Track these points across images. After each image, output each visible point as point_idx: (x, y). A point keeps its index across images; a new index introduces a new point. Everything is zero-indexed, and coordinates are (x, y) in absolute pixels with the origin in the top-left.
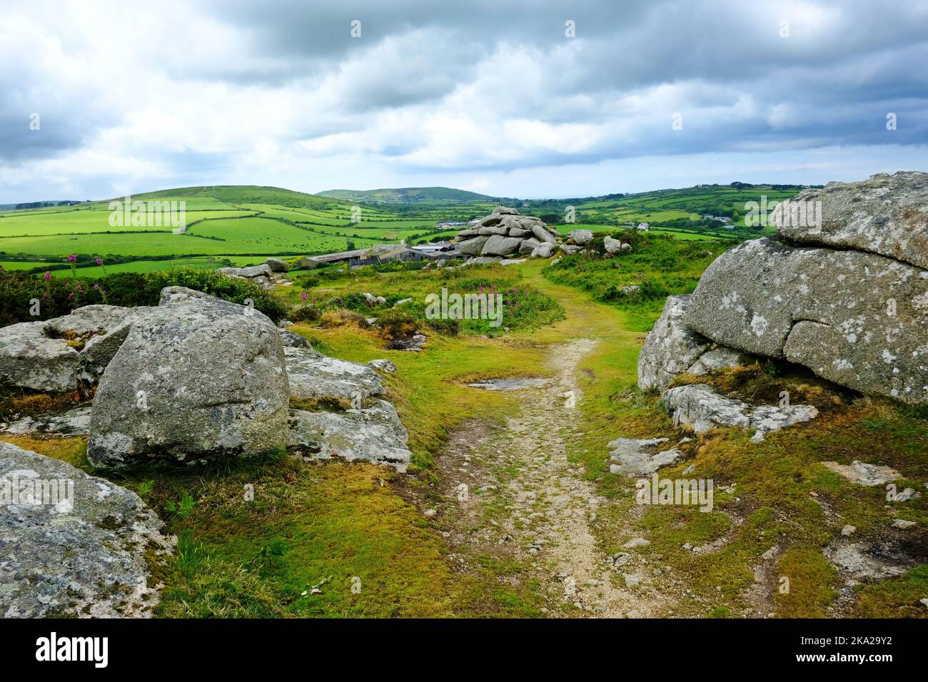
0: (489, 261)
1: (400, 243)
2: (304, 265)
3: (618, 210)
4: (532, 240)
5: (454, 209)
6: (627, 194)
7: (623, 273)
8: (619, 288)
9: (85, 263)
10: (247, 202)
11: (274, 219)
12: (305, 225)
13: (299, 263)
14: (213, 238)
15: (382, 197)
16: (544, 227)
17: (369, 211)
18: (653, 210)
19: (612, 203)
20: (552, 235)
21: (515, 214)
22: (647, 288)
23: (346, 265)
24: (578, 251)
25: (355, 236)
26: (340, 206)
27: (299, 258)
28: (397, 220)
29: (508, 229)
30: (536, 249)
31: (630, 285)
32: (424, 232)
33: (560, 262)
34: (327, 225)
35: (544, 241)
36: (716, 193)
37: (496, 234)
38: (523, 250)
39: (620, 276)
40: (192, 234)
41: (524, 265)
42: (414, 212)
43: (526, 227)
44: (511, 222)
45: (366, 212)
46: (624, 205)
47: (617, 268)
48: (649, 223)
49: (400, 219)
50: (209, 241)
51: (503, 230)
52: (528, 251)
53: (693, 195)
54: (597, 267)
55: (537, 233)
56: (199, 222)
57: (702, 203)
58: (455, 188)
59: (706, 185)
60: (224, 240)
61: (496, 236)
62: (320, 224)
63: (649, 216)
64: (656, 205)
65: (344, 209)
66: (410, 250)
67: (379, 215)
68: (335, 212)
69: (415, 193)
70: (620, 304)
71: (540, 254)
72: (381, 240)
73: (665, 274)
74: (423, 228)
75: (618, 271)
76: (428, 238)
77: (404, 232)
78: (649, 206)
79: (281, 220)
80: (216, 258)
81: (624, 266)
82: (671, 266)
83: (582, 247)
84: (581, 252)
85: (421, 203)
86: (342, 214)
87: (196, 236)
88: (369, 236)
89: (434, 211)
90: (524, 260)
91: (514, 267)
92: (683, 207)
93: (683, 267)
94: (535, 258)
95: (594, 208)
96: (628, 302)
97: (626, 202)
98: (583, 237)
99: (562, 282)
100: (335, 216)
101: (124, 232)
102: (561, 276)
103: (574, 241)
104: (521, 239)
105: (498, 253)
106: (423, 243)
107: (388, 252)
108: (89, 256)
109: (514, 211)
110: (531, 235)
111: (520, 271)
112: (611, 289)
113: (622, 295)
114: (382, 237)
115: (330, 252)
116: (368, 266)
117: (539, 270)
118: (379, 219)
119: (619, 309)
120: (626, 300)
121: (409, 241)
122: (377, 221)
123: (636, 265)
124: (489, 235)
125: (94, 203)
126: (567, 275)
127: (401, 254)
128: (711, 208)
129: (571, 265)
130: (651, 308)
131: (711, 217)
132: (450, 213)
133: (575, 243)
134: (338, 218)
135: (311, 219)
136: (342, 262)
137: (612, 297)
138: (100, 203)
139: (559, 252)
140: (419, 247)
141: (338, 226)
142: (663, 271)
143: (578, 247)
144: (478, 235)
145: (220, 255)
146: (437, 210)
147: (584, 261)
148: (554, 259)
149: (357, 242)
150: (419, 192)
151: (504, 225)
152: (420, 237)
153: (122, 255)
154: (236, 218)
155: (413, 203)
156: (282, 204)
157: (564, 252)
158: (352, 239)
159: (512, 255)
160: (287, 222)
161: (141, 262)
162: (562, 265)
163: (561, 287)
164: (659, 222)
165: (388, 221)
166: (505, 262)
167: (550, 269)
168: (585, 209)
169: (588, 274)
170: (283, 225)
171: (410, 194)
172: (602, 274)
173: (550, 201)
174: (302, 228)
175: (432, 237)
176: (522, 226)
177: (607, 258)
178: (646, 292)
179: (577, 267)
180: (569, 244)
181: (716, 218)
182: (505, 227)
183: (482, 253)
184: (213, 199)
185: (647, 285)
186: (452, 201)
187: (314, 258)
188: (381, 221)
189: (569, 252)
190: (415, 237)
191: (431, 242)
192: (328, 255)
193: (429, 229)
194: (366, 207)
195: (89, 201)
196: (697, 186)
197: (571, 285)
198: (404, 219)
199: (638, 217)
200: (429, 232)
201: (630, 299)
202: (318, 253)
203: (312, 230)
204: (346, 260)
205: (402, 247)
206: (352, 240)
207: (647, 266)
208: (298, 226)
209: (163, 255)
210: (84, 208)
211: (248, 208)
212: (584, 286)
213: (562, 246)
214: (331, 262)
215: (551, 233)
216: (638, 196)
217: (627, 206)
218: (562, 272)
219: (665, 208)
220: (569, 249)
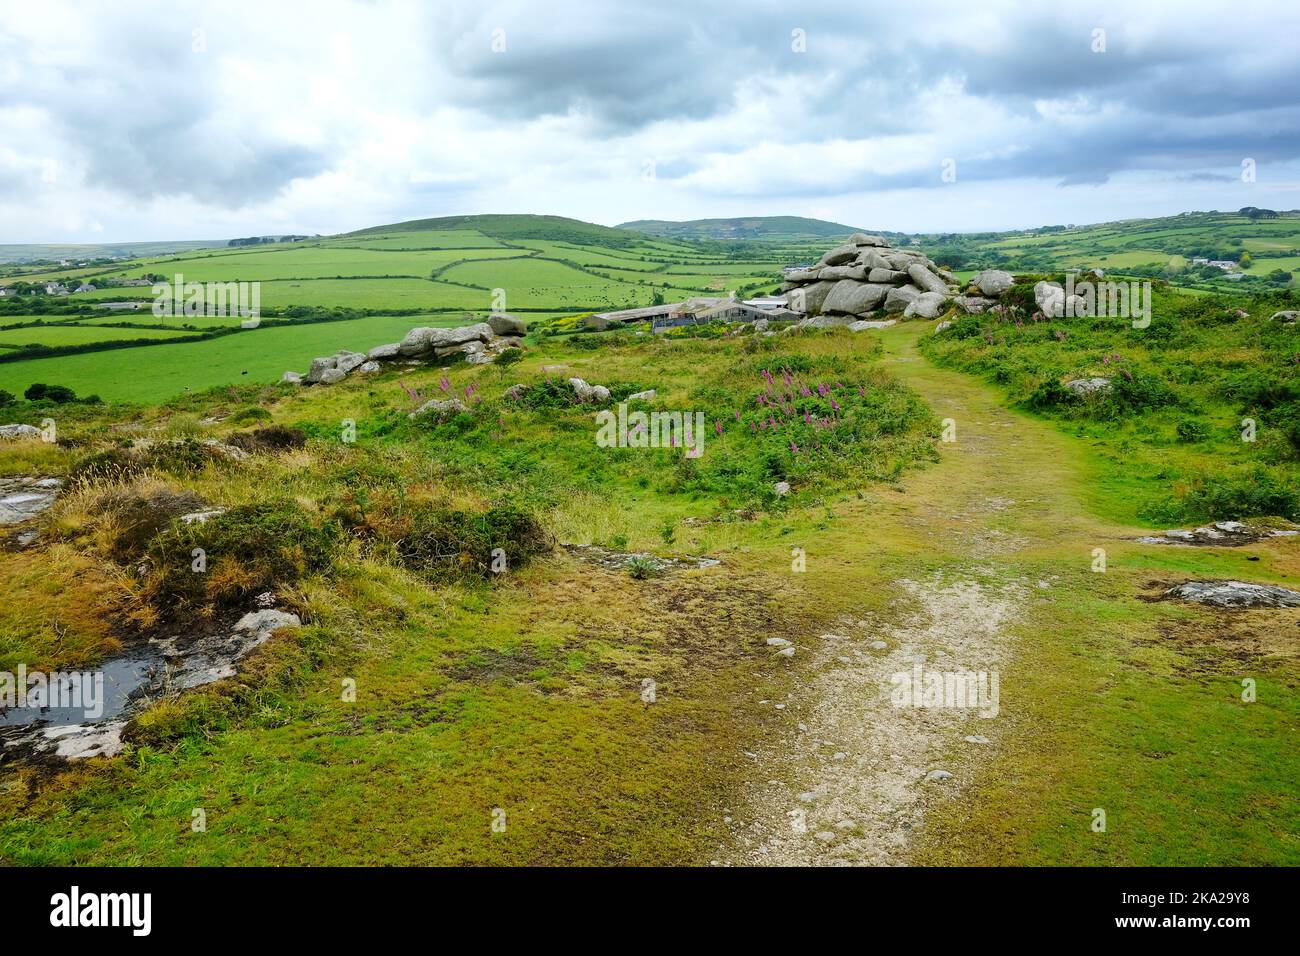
0: (833, 322)
1: (728, 296)
2: (590, 325)
3: (1056, 250)
4: (907, 289)
5: (809, 248)
6: (1071, 227)
7: (1071, 349)
8: (1065, 384)
9: (306, 318)
10: (522, 238)
11: (556, 260)
12: (597, 270)
13: (584, 322)
14: (473, 286)
15: (708, 230)
16: (929, 268)
17: (686, 250)
18: (1112, 250)
19: (1046, 238)
20: (943, 282)
21: (882, 246)
22: (1129, 386)
23: (647, 326)
24: (986, 307)
25: (666, 285)
26: (647, 243)
27: (584, 315)
28: (726, 264)
29: (868, 270)
30: (912, 303)
31: (1090, 378)
32: (763, 280)
33: (953, 327)
34: (628, 270)
35: (929, 291)
36: (1214, 225)
37: (846, 278)
38: (890, 305)
39: (1064, 356)
40: (446, 281)
41: (890, 330)
42: (751, 252)
43: (899, 266)
44: (872, 257)
45: (683, 252)
46: (1065, 243)
47: (1058, 339)
48: (1103, 269)
49: (729, 261)
50: (468, 290)
51: (859, 271)
52: (901, 306)
53: (1175, 228)
54: (1019, 336)
55: (917, 277)
56: (456, 263)
57: (1191, 240)
58: (811, 217)
59: (1197, 213)
60: (487, 289)
61: (847, 281)
62: (618, 269)
63: (1105, 259)
64: (1115, 242)
65: (652, 248)
66: (741, 306)
67: (701, 256)
68: (640, 251)
69: (754, 225)
70: (1067, 418)
71: (920, 312)
72: (702, 291)
73: (1155, 353)
74: (763, 275)
75: (1060, 345)
76: (768, 290)
77: (733, 281)
78: (1103, 244)
79: (565, 262)
80: (475, 313)
81: (1072, 337)
82: (1167, 337)
83: (994, 301)
84: (992, 310)
85: (762, 239)
86: (650, 254)
87: (451, 283)
88: (686, 286)
89: (780, 251)
90: (891, 322)
91: (872, 334)
92: (1159, 245)
93: (1190, 341)
94: (910, 320)
95: (1018, 247)
96: (1085, 415)
97: (1069, 238)
98: (997, 284)
99: (950, 364)
100: (639, 257)
101: (359, 278)
102: (950, 354)
103: (981, 291)
104: (889, 286)
105: (847, 310)
106: (759, 295)
107: (708, 308)
108: (311, 309)
109: (882, 241)
110: (906, 279)
111: (880, 341)
112: (1049, 384)
113: (1072, 400)
114: (704, 288)
115: (629, 307)
116: (678, 328)
117: (913, 339)
118: (700, 261)
119: (1065, 430)
120: (1082, 410)
121: (740, 295)
122: (698, 264)
123: (1095, 334)
124: (835, 279)
125: (324, 238)
126: (961, 351)
127: (726, 312)
128: (1205, 248)
129: (972, 332)
130: (1139, 432)
131: (1204, 261)
132: (802, 254)
133: (981, 293)
134: (643, 259)
135: (605, 261)
136: (642, 322)
137: (1050, 401)
138: (331, 237)
139: (952, 310)
140: (754, 302)
141: (642, 271)
142: (1150, 347)
143: (986, 301)
144: (817, 280)
145: (480, 310)
146: (785, 249)
147: (996, 325)
148: (943, 320)
149: (667, 294)
150: (761, 223)
151: (861, 264)
152: (757, 287)
153: (355, 308)
154: (505, 259)
155: (750, 240)
156: (567, 240)
157: (962, 310)
158: (660, 289)
159: (872, 313)
160: (574, 265)
161: (378, 318)
162: (956, 333)
163: (948, 373)
164: (1120, 269)
165: (713, 264)
166: (857, 326)
167: (933, 338)
168: (1005, 249)
169: (1001, 349)
170: (567, 268)
171: (747, 225)
172: (1029, 350)
173: (953, 236)
174: (593, 273)
175: (774, 288)
176: (892, 264)
177: (1039, 320)
178: (1126, 394)
179: (981, 337)
180: (970, 295)
181: (1214, 263)
182: (863, 267)
183: (823, 309)
184: (476, 233)
185: (1127, 379)
186: (807, 236)
187: (605, 316)
188: (703, 264)
189: (971, 309)
190: (749, 288)
191: (771, 294)
192: (624, 312)
193: (771, 277)
194: (683, 244)
195: (319, 236)
196: (1183, 214)
197: (968, 370)
198: (736, 262)
199: (1086, 261)
200: (770, 280)
201: (1091, 409)
202: (613, 308)
203: (606, 276)
204: (648, 318)
205: (729, 302)
206: (659, 291)
207: (1116, 336)
208: (588, 271)
209: (406, 308)
210: (311, 244)
211: (521, 245)
212: (993, 373)
213: (958, 300)
214: (627, 321)
215: (942, 277)
216: (1088, 229)
217: (1070, 243)
218: (954, 345)
219: (1130, 246)
220: (973, 304)
